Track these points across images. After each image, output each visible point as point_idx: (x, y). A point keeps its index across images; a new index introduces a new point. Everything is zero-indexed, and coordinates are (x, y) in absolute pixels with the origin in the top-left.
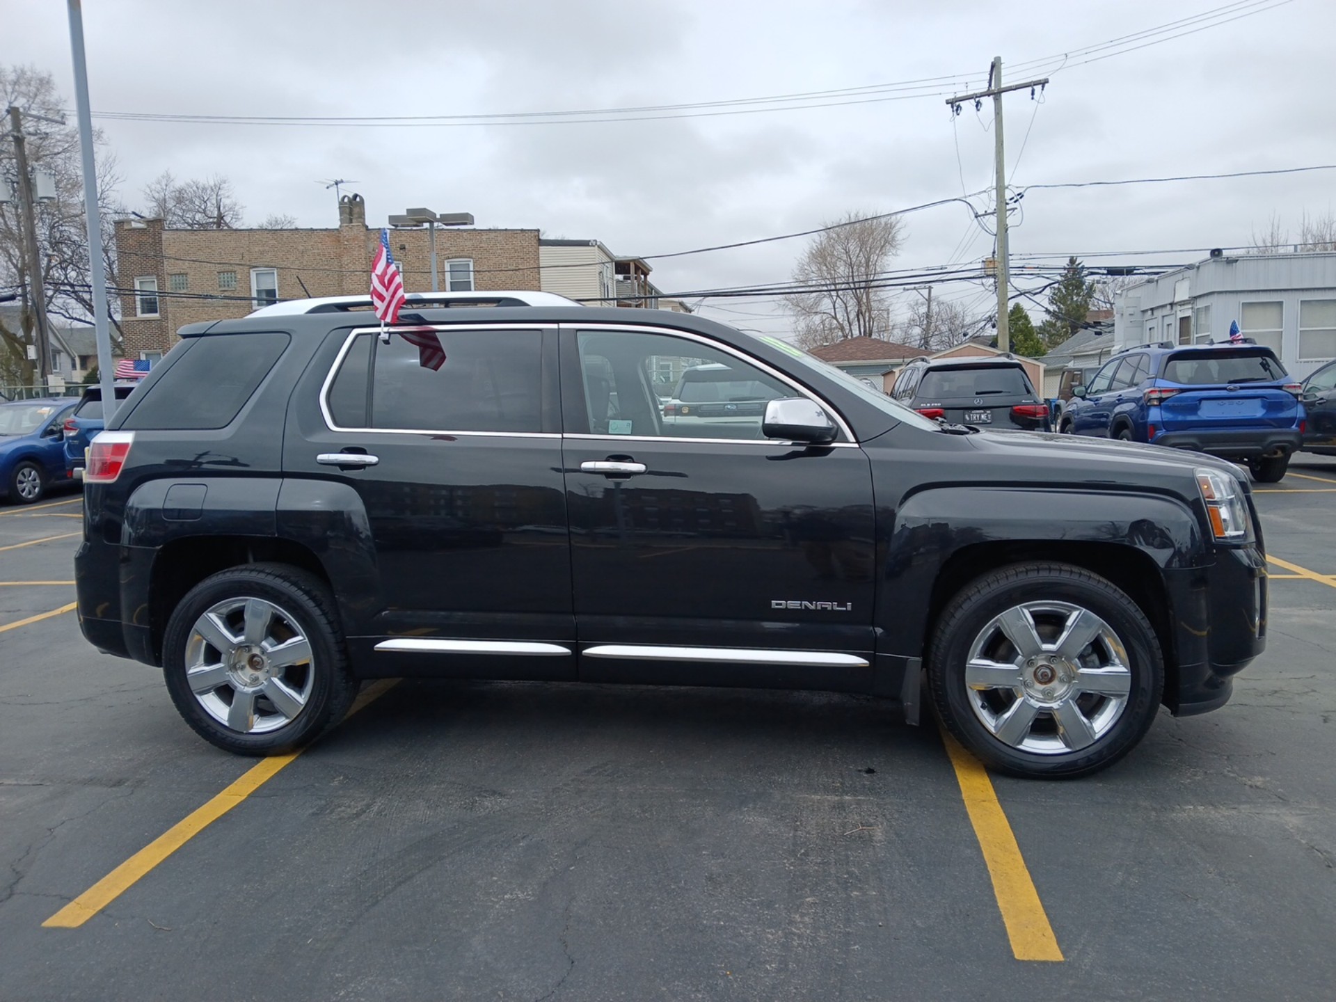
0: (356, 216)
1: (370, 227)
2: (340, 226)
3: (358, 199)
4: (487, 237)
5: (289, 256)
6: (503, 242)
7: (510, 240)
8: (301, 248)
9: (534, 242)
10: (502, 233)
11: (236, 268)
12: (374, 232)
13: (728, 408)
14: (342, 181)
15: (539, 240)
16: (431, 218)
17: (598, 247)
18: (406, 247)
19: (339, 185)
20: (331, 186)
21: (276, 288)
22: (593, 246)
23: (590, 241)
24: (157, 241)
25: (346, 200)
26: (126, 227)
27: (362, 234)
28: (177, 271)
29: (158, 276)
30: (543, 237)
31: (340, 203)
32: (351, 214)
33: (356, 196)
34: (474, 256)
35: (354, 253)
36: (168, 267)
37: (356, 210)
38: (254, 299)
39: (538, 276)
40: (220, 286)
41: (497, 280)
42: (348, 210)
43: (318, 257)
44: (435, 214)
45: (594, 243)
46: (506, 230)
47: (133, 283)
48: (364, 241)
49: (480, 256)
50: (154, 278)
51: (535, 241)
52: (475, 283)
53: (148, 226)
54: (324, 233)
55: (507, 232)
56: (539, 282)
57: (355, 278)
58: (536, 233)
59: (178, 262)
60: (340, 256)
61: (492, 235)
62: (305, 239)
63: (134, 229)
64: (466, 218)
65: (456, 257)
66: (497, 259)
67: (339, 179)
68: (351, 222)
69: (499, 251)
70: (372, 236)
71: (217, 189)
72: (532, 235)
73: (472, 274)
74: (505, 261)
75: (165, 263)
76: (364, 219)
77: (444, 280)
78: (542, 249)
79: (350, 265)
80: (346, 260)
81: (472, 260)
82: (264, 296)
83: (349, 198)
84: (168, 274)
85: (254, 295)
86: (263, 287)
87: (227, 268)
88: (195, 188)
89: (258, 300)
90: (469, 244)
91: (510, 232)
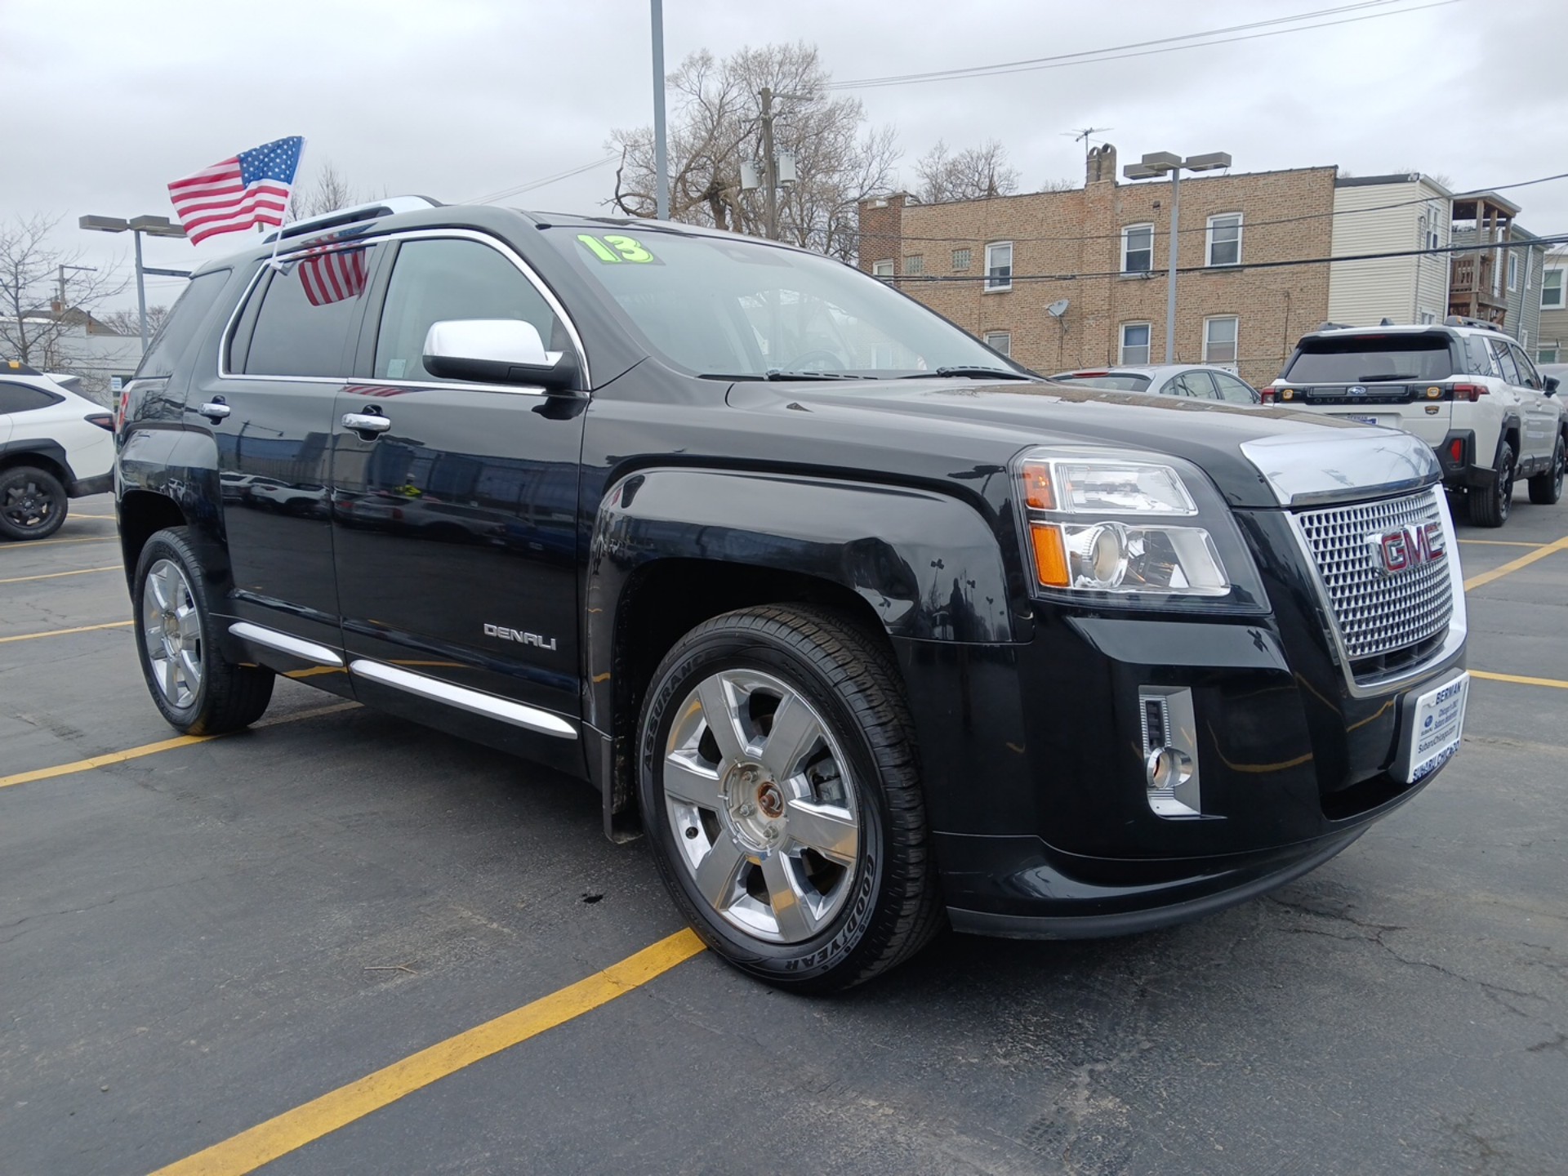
0: (1104, 171)
1: (1120, 184)
2: (1086, 186)
3: (1109, 151)
4: (1265, 182)
5: (1027, 227)
6: (1285, 187)
7: (1296, 183)
8: (1040, 216)
9: (1328, 182)
10: (1285, 174)
11: (971, 244)
12: (1124, 188)
13: (1352, 392)
14: (1091, 131)
15: (1336, 179)
16: (1173, 163)
17: (1421, 181)
18: (1162, 204)
19: (1089, 135)
20: (1081, 137)
21: (1011, 265)
22: (1413, 181)
23: (1409, 175)
24: (897, 218)
25: (1095, 153)
26: (869, 208)
27: (1109, 192)
28: (913, 252)
29: (895, 258)
30: (1340, 174)
31: (1088, 158)
32: (1099, 169)
33: (1106, 147)
34: (1245, 209)
35: (1100, 216)
36: (905, 248)
37: (1105, 164)
38: (987, 278)
39: (1329, 228)
40: (953, 267)
41: (1272, 237)
42: (1096, 165)
43: (1059, 225)
44: (1180, 158)
45: (1415, 178)
46: (1291, 170)
47: (872, 268)
48: (1112, 201)
49: (1252, 208)
50: (891, 262)
51: (1330, 182)
52: (1243, 243)
53: (890, 203)
54: (1067, 195)
55: (1292, 173)
56: (1330, 237)
57: (1096, 247)
58: (1332, 171)
59: (915, 241)
60: (1082, 222)
61: (1272, 179)
62: (1046, 204)
63: (877, 209)
64: (1221, 160)
65: (1221, 212)
66: (1275, 210)
67: (1088, 129)
68: (1099, 180)
69: (1280, 200)
70: (1122, 194)
71: (989, 158)
72: (1327, 173)
73: (1240, 229)
74: (1286, 212)
75: (903, 244)
76: (1115, 174)
77: (1204, 242)
78: (1339, 191)
79: (1093, 232)
80: (1088, 226)
81: (1242, 214)
82: (997, 275)
83: (1098, 150)
84: (904, 256)
85: (987, 273)
86: (997, 265)
87: (962, 244)
88: (969, 159)
89: (991, 278)
90: (1240, 193)
91: (1296, 173)
